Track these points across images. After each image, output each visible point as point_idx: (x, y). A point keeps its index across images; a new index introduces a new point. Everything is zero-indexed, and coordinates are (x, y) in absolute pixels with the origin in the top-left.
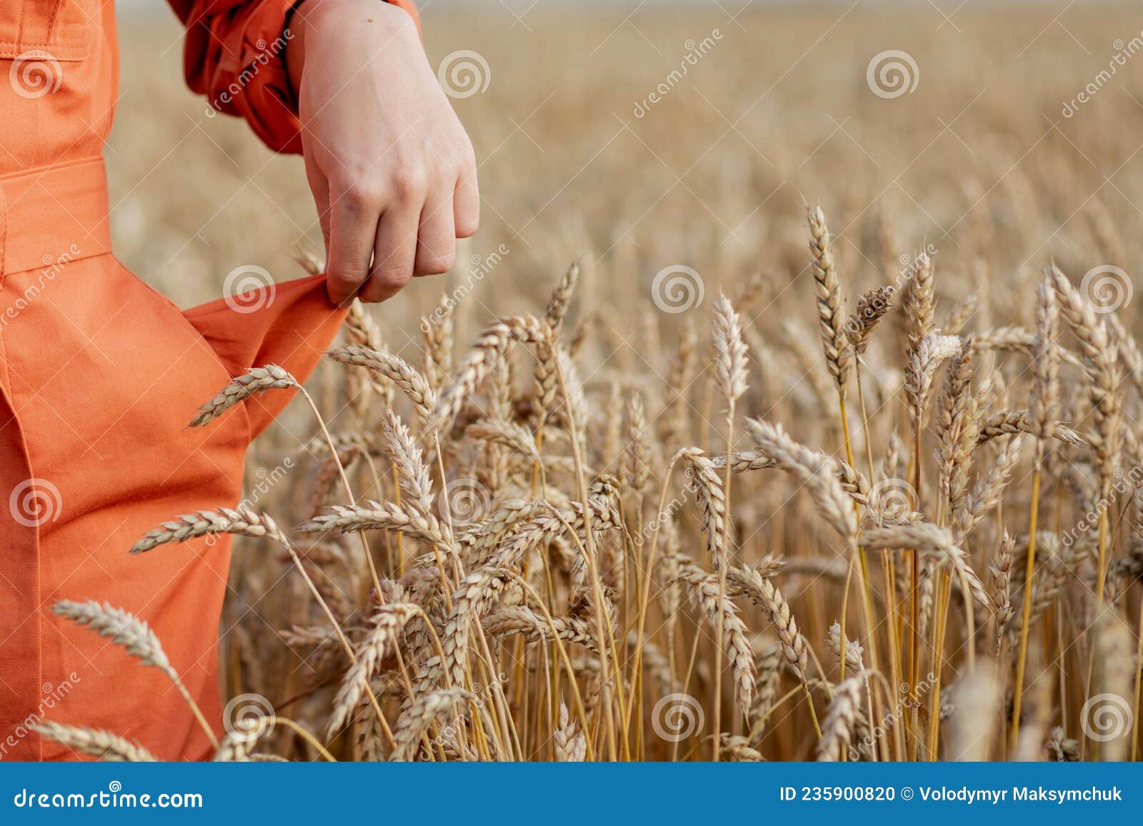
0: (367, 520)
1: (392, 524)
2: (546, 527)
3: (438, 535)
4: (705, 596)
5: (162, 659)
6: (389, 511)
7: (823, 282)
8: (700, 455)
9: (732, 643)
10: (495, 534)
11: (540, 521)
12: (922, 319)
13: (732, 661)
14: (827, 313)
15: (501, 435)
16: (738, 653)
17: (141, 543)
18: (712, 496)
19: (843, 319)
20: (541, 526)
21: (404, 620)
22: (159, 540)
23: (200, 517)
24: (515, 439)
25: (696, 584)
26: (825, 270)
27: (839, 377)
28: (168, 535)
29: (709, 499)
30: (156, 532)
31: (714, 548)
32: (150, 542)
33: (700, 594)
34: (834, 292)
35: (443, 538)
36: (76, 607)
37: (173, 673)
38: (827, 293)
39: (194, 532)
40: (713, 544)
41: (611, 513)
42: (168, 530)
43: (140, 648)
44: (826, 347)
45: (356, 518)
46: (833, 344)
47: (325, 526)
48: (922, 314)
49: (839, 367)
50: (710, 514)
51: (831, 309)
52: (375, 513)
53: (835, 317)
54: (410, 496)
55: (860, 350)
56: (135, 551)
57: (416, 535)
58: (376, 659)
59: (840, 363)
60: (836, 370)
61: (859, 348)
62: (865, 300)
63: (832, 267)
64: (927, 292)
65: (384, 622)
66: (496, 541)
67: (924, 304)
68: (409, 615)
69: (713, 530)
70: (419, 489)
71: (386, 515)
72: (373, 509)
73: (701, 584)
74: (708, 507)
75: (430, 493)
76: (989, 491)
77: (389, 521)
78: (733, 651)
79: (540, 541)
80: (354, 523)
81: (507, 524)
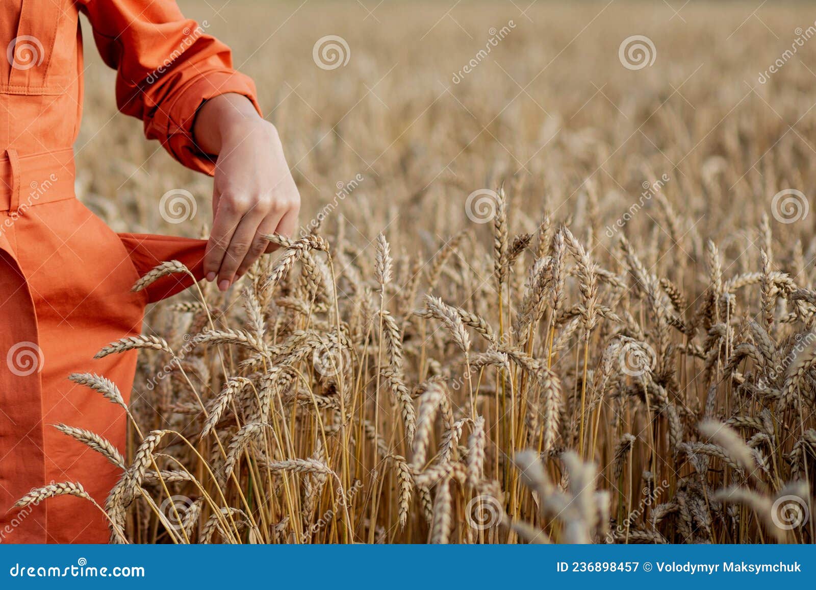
0: (226, 338)
1: (238, 341)
2: (313, 346)
3: (261, 348)
4: (392, 383)
5: (120, 399)
6: (238, 334)
7: (499, 228)
8: (388, 315)
9: (405, 407)
10: (289, 347)
11: (310, 343)
12: (542, 250)
13: (404, 416)
14: (498, 244)
15: (292, 304)
16: (408, 412)
17: (100, 353)
18: (393, 336)
19: (505, 248)
20: (311, 345)
21: (242, 385)
22: (108, 351)
23: (130, 340)
24: (300, 306)
25: (388, 377)
26: (501, 222)
27: (500, 279)
28: (113, 349)
29: (392, 337)
30: (107, 348)
31: (393, 362)
32: (104, 353)
33: (390, 382)
34: (504, 234)
35: (264, 350)
36: (79, 376)
37: (126, 407)
38: (500, 234)
39: (126, 347)
40: (393, 360)
41: (347, 341)
42: (113, 346)
43: (110, 393)
44: (495, 263)
45: (220, 337)
46: (499, 262)
47: (204, 340)
48: (542, 247)
49: (501, 274)
50: (392, 345)
51: (501, 243)
52: (230, 335)
53: (502, 247)
54: (253, 330)
55: (512, 264)
56: (97, 357)
57: (250, 347)
58: (227, 403)
59: (501, 271)
60: (499, 275)
61: (511, 262)
62: (518, 238)
63: (505, 221)
64: (546, 237)
65: (233, 384)
66: (289, 352)
67: (544, 242)
68: (245, 383)
69: (393, 353)
70: (258, 326)
71: (236, 336)
72: (229, 333)
73: (390, 378)
74: (391, 342)
75: (263, 329)
76: (560, 341)
77: (237, 339)
78: (405, 412)
79: (309, 353)
80: (219, 339)
81: (295, 343)
